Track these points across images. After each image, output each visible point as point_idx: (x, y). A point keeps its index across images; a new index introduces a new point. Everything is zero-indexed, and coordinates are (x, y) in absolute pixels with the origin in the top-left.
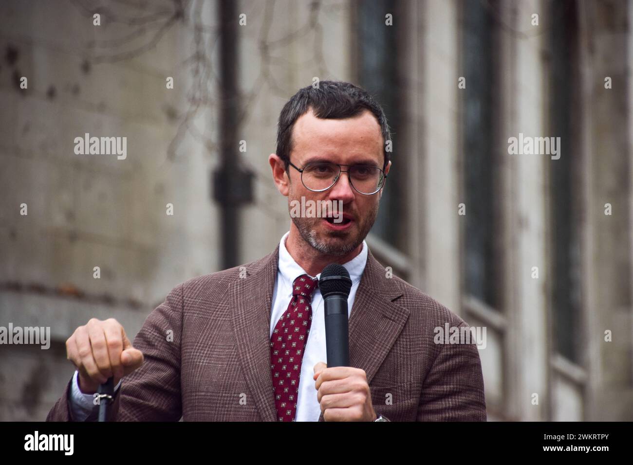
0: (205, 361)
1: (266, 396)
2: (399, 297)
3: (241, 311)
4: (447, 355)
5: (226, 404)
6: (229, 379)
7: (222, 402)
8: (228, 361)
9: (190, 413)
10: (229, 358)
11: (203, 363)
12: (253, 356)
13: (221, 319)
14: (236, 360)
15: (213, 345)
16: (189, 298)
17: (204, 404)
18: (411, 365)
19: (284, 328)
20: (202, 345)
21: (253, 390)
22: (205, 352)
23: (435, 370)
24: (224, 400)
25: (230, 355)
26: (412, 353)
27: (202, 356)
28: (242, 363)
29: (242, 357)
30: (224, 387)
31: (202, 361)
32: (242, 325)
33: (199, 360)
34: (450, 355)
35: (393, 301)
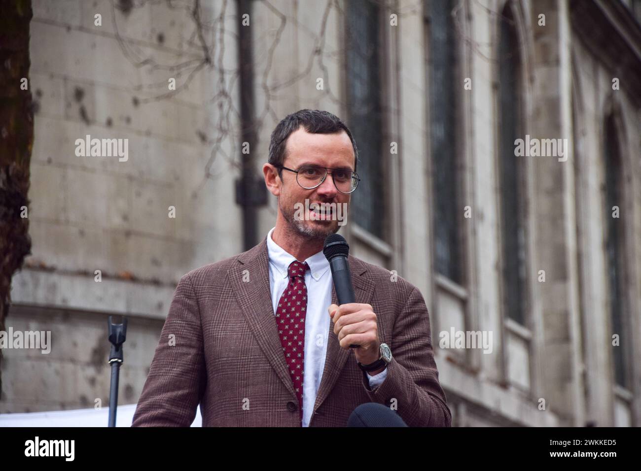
0: (222, 334)
1: (278, 355)
2: (364, 273)
3: (245, 293)
4: (406, 313)
5: (245, 365)
6: (245, 345)
7: (241, 364)
8: (242, 332)
9: (216, 375)
10: (243, 330)
11: (221, 335)
12: (263, 327)
13: (228, 300)
14: (248, 331)
15: (226, 321)
16: (198, 285)
17: (226, 367)
18: (382, 322)
19: (287, 303)
20: (217, 322)
21: (266, 352)
22: (221, 327)
23: (398, 325)
24: (243, 362)
25: (243, 327)
26: (381, 313)
27: (219, 330)
28: (254, 333)
29: (253, 328)
30: (241, 352)
31: (219, 334)
32: (247, 304)
33: (217, 334)
34: (409, 313)
35: (361, 275)
